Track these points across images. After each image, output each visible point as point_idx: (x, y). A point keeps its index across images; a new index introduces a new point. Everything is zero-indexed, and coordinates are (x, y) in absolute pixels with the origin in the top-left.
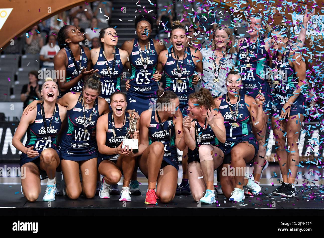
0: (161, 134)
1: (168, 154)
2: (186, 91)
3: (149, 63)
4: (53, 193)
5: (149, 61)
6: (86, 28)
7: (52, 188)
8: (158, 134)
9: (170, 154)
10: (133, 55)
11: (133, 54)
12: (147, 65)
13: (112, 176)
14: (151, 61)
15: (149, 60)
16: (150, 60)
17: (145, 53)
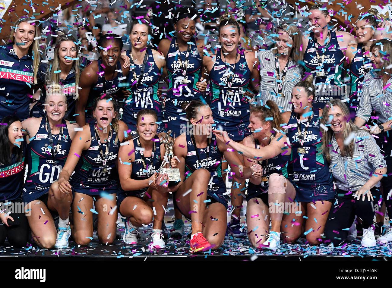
0: (205, 163)
1: (215, 188)
2: (240, 104)
3: (189, 67)
4: (66, 238)
5: (189, 65)
6: (103, 24)
7: (65, 231)
8: (201, 163)
9: (218, 188)
10: (168, 57)
11: (169, 55)
12: (185, 70)
13: (141, 215)
14: (191, 65)
15: (188, 63)
16: (190, 63)
17: (184, 54)
